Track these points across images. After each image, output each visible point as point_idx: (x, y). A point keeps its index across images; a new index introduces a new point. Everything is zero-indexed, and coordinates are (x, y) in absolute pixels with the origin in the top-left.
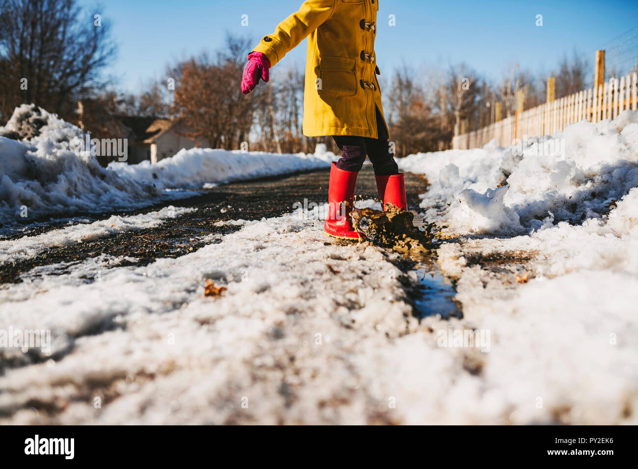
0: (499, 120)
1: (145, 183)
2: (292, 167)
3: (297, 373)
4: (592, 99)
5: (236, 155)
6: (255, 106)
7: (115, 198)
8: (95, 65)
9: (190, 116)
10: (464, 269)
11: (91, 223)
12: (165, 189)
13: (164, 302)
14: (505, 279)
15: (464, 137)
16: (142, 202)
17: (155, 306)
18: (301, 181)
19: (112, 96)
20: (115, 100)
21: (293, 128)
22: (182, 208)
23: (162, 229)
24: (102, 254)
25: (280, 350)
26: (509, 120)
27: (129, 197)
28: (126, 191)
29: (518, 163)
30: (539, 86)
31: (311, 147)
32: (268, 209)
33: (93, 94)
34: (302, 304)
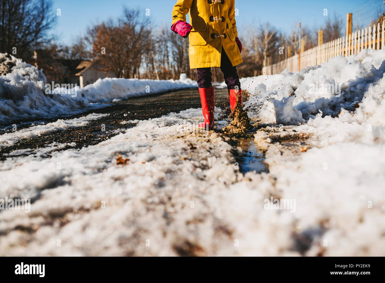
0: (290, 57)
1: (77, 100)
2: (166, 88)
3: (173, 206)
4: (345, 42)
5: (131, 81)
6: (142, 51)
7: (59, 109)
8: (43, 28)
9: (102, 58)
10: (269, 145)
11: (46, 125)
12: (89, 103)
13: (93, 168)
14: (294, 150)
15: (269, 67)
16: (76, 111)
17: (87, 171)
18: (172, 96)
19: (55, 47)
20: (57, 50)
21: (166, 64)
22: (100, 114)
23: (89, 127)
24: (54, 142)
25: (162, 193)
26: (296, 56)
27: (68, 108)
28: (66, 105)
29: (301, 82)
30: (313, 36)
31: (177, 75)
32: (152, 113)
33: (43, 46)
34: (175, 167)
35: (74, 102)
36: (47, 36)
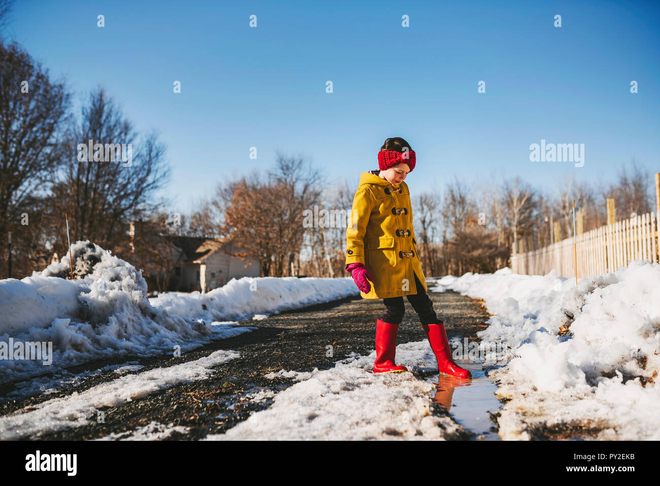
0: (558, 241)
5: (286, 281)
7: (165, 339)
8: (148, 188)
15: (522, 256)
19: (164, 217)
20: (166, 222)
24: (152, 421)
26: (570, 241)
27: (179, 337)
28: (176, 331)
30: (598, 199)
33: (145, 215)
35: (190, 327)
36: (152, 200)
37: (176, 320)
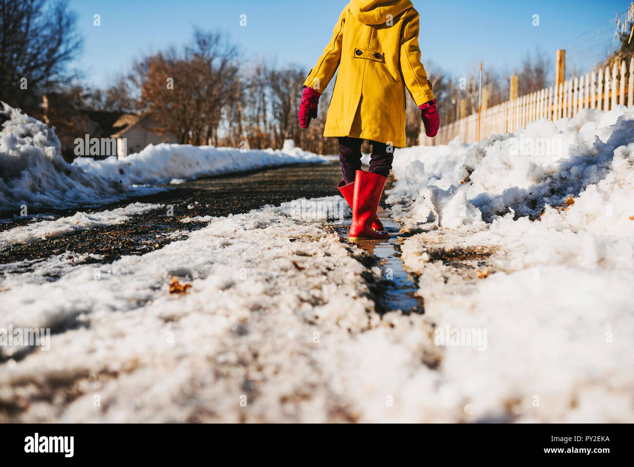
0: (463, 117)
1: (111, 179)
2: (260, 163)
3: (260, 369)
4: (553, 97)
5: (204, 150)
6: (223, 101)
7: (80, 194)
8: (60, 59)
9: (157, 111)
10: (426, 264)
11: (56, 220)
12: (132, 185)
13: (129, 300)
14: (465, 275)
16: (108, 198)
17: (119, 304)
18: (269, 177)
19: (78, 90)
20: (81, 94)
21: (262, 123)
22: (148, 204)
23: (129, 226)
24: (67, 251)
25: (243, 346)
26: (473, 117)
27: (95, 193)
28: (92, 187)
29: (481, 159)
30: (503, 83)
31: (279, 142)
32: (235, 205)
33: (59, 88)
34: (267, 300)
35: (106, 184)
37: (92, 177)
